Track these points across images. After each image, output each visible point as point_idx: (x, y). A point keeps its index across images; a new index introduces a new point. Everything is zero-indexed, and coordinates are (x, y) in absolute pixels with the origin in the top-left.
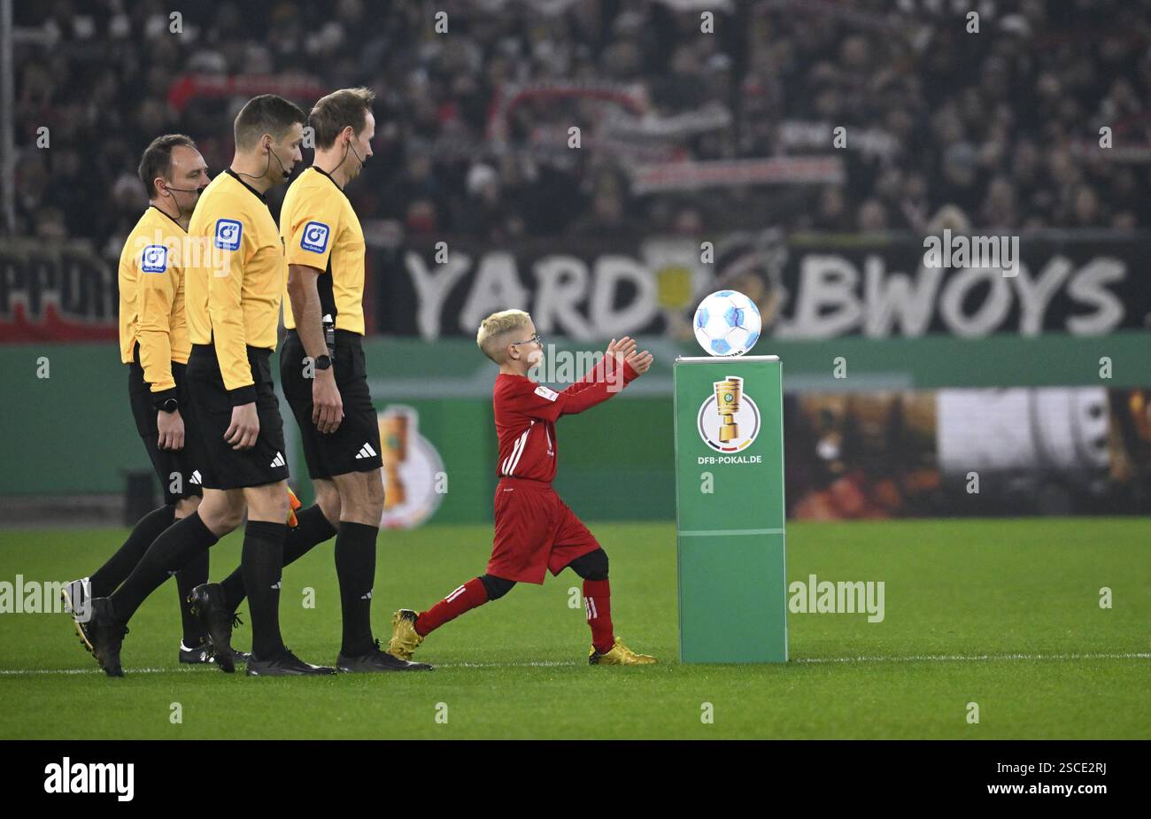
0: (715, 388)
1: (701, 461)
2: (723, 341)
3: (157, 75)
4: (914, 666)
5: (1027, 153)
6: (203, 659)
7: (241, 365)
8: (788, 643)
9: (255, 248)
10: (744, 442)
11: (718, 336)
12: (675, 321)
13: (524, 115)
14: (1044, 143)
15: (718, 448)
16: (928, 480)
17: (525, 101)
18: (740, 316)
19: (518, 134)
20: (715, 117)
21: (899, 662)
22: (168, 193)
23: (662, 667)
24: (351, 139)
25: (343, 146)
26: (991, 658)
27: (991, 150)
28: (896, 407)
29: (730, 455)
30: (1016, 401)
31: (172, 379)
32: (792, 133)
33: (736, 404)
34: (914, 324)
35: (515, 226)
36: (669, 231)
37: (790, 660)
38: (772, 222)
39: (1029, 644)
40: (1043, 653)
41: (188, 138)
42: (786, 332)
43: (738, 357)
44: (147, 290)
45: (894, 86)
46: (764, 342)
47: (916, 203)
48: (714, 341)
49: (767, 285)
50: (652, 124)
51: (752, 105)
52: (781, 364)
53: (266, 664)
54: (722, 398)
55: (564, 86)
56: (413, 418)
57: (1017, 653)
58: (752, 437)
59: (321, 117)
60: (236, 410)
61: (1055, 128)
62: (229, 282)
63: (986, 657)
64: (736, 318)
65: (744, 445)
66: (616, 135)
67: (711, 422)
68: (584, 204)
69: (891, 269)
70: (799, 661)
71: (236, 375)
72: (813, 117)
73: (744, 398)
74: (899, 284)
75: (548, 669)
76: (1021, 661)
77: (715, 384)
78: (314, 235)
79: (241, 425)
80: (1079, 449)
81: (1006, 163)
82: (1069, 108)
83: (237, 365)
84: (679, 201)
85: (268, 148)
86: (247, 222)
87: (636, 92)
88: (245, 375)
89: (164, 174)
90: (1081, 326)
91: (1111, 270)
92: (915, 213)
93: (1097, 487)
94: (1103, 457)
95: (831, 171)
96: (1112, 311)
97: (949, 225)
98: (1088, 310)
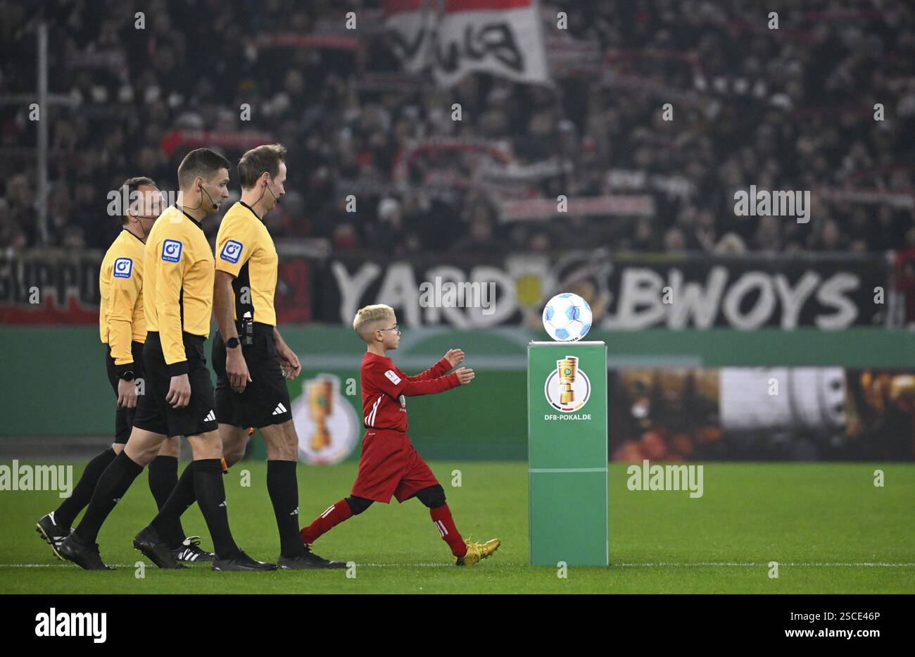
0: (558, 365)
2: (564, 330)
3: (152, 131)
4: (700, 570)
6: (181, 558)
7: (177, 347)
8: (609, 551)
9: (193, 262)
10: (578, 405)
11: (560, 326)
12: (529, 315)
13: (421, 163)
15: (560, 408)
16: (713, 434)
17: (422, 152)
18: (577, 311)
19: (416, 177)
20: (562, 165)
21: (690, 567)
22: (136, 220)
23: (516, 568)
24: (269, 181)
25: (262, 187)
26: (757, 565)
28: (690, 381)
29: (568, 414)
30: (778, 377)
31: (131, 356)
32: (616, 178)
33: (573, 376)
34: (704, 319)
35: (413, 243)
36: (525, 249)
37: (610, 564)
38: (601, 244)
40: (796, 561)
41: (150, 180)
42: (610, 324)
43: (575, 342)
44: (116, 291)
45: (692, 146)
46: (594, 331)
47: (706, 231)
48: (557, 330)
49: (597, 289)
50: (515, 170)
51: (588, 157)
52: (607, 348)
53: (226, 562)
54: (562, 371)
55: (450, 142)
56: (336, 383)
58: (584, 401)
59: (246, 165)
60: (174, 379)
61: (809, 177)
62: (171, 285)
63: (753, 564)
64: (574, 314)
66: (487, 178)
67: (555, 389)
68: (464, 228)
69: (687, 279)
70: (616, 565)
71: (174, 353)
72: (632, 167)
73: (579, 372)
74: (693, 290)
75: (433, 568)
77: (558, 361)
78: (231, 250)
79: (177, 390)
80: (823, 413)
82: (820, 163)
83: (175, 346)
84: (533, 227)
85: (201, 187)
86: (186, 242)
87: (503, 146)
88: (180, 354)
90: (826, 323)
91: (849, 281)
92: (705, 239)
93: (836, 440)
94: (841, 419)
95: (644, 207)
96: (849, 312)
97: (730, 248)
98: (832, 311)
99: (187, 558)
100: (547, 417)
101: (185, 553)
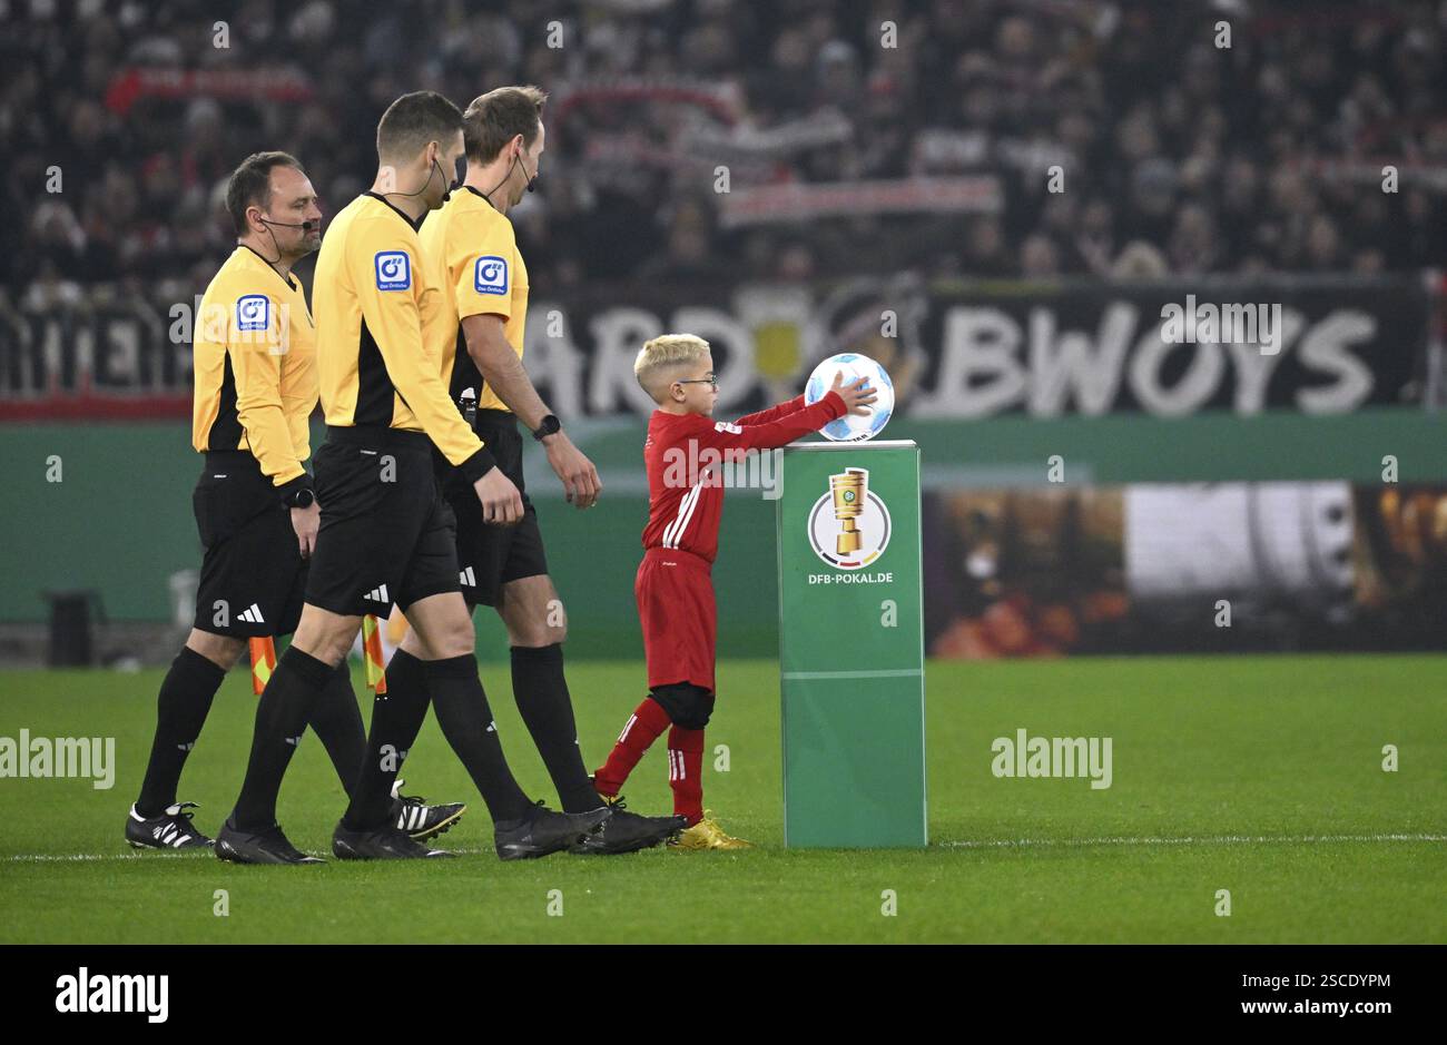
0: (831, 483)
1: (813, 579)
4: (1095, 851)
5: (1243, 174)
8: (928, 819)
10: (868, 556)
12: (779, 394)
13: (577, 123)
14: (1267, 161)
15: (836, 562)
16: (1115, 605)
17: (579, 104)
19: (569, 147)
20: (831, 127)
21: (1075, 847)
22: (264, 228)
23: (759, 852)
25: (510, 161)
26: (1196, 841)
27: (1195, 168)
28: (1071, 507)
29: (851, 572)
30: (1230, 500)
32: (934, 146)
33: (859, 505)
34: (1095, 399)
35: (566, 269)
36: (771, 276)
37: (930, 844)
38: (907, 264)
39: (1247, 822)
40: (1267, 834)
41: (291, 157)
42: (925, 409)
43: (862, 443)
45: (1068, 84)
46: (898, 422)
47: (1096, 238)
49: (900, 346)
50: (748, 135)
51: (884, 107)
52: (919, 452)
54: (840, 495)
55: (630, 85)
57: (1231, 833)
58: (880, 549)
61: (1283, 140)
63: (1190, 839)
65: (869, 559)
66: (697, 149)
67: (826, 529)
68: (656, 239)
69: (1064, 326)
70: (942, 845)
72: (963, 124)
73: (869, 496)
74: (1075, 346)
76: (1237, 844)
77: (831, 478)
78: (490, 273)
80: (1313, 564)
81: (1215, 185)
82: (1301, 112)
83: (457, 431)
84: (783, 235)
85: (434, 161)
86: (414, 252)
87: (727, 92)
89: (260, 203)
90: (1316, 402)
91: (1357, 326)
92: (1095, 253)
93: (1338, 614)
94: (1346, 575)
95: (984, 196)
96: (1356, 382)
97: (1140, 268)
98: (1326, 379)
99: (167, 840)
100: (814, 579)
101: (165, 831)
